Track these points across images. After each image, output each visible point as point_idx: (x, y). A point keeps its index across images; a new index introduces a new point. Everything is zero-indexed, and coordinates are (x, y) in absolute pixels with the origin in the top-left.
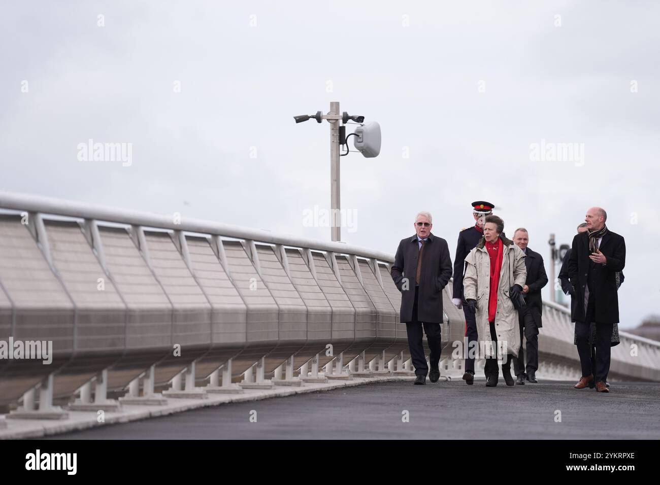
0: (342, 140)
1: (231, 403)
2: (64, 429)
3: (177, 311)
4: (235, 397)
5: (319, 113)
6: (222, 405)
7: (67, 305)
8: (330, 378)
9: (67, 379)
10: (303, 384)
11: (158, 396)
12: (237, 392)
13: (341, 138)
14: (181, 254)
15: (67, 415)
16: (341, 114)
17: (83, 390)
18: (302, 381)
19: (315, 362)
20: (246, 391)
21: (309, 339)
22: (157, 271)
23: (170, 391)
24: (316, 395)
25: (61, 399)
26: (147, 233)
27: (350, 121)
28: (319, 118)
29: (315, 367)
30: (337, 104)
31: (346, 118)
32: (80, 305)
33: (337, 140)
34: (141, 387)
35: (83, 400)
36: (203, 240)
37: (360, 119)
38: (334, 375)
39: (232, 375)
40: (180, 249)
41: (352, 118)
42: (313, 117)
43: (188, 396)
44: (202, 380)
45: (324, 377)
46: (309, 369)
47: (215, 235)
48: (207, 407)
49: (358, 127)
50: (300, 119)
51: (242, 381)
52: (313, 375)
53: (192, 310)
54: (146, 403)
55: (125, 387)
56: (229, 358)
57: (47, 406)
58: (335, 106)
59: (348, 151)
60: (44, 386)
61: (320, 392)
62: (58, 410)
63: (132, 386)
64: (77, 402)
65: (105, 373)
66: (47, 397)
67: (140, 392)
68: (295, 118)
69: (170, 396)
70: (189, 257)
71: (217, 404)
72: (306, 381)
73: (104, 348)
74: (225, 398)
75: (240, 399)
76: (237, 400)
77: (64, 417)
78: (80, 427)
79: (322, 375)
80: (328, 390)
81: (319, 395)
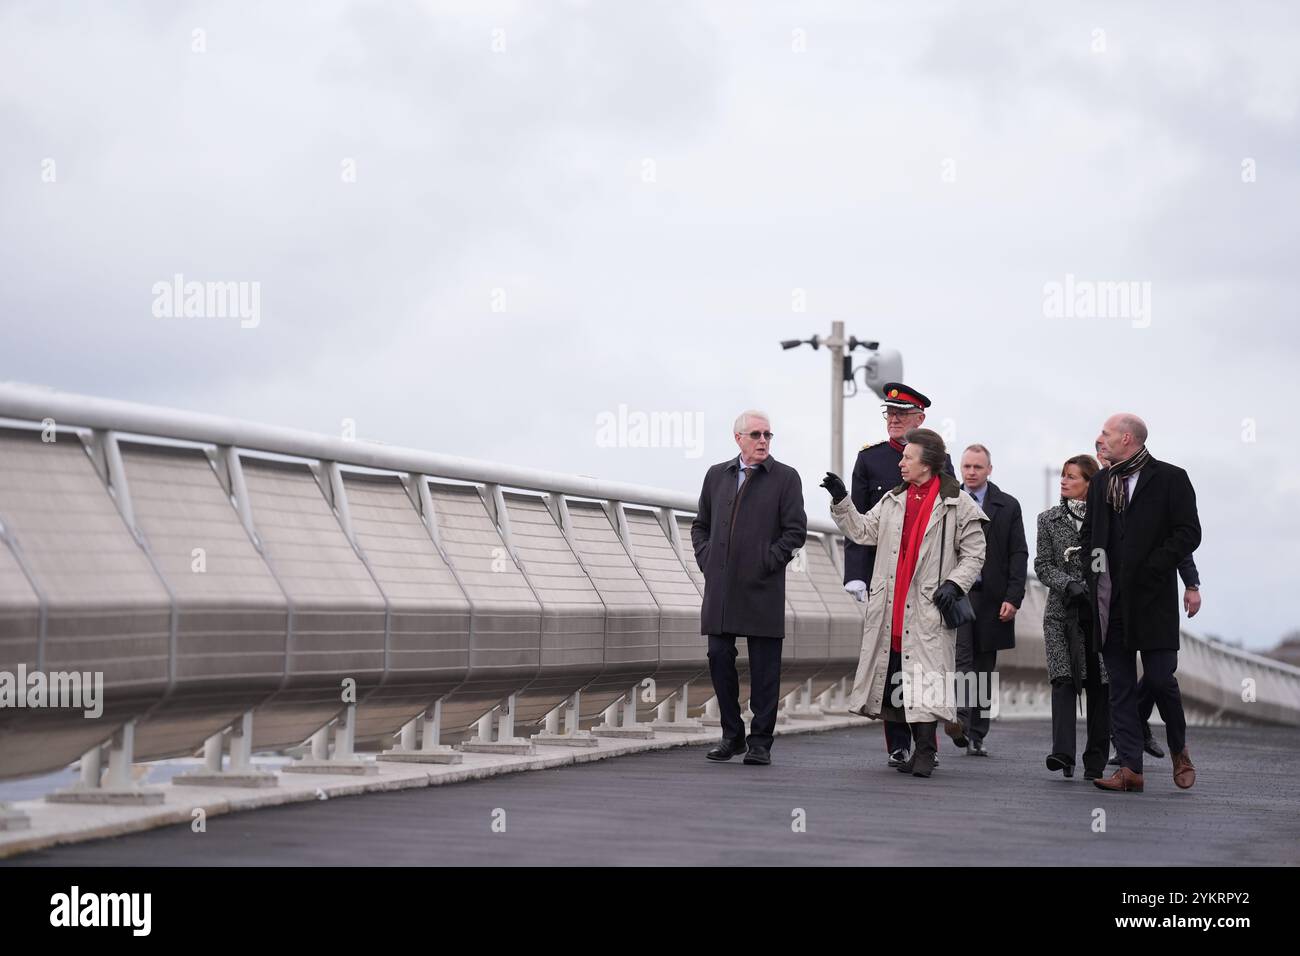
0: (848, 374)
1: (687, 746)
2: (455, 778)
3: (611, 614)
4: (692, 738)
5: (815, 337)
6: (674, 748)
7: (461, 603)
8: (826, 713)
9: (460, 708)
10: (788, 721)
11: (585, 735)
12: (695, 730)
13: (846, 371)
14: (619, 534)
15: (461, 756)
16: (847, 338)
17: (483, 723)
18: (786, 716)
19: (805, 690)
20: (707, 729)
21: (797, 657)
22: (585, 559)
23: (601, 727)
24: (806, 737)
25: (453, 736)
26: (571, 504)
27: (859, 348)
28: (815, 344)
29: (806, 697)
30: (841, 325)
31: (853, 344)
32: (478, 604)
33: (840, 374)
34: (562, 721)
35: (482, 736)
36: (650, 514)
37: (874, 346)
38: (833, 708)
39: (689, 706)
40: (617, 528)
41: (863, 344)
42: (807, 342)
43: (626, 735)
44: (647, 713)
45: (819, 712)
46: (798, 700)
47: (666, 508)
48: (652, 751)
49: (871, 359)
50: (789, 345)
51: (703, 715)
52: (801, 709)
53: (633, 613)
54: (567, 743)
55: (540, 719)
56: (684, 683)
57: (432, 746)
58: (838, 327)
59: (856, 391)
60: (429, 717)
61: (813, 733)
62: (447, 750)
63: (550, 718)
64: (473, 741)
65: (512, 700)
66: (432, 731)
67: (561, 727)
68: (783, 343)
69: (602, 734)
70: (630, 539)
71: (668, 746)
72: (793, 717)
73: (511, 665)
74: (678, 739)
75: (700, 741)
76: (695, 742)
77: (456, 760)
78: (478, 775)
79: (815, 708)
80: (824, 731)
81: (811, 738)
